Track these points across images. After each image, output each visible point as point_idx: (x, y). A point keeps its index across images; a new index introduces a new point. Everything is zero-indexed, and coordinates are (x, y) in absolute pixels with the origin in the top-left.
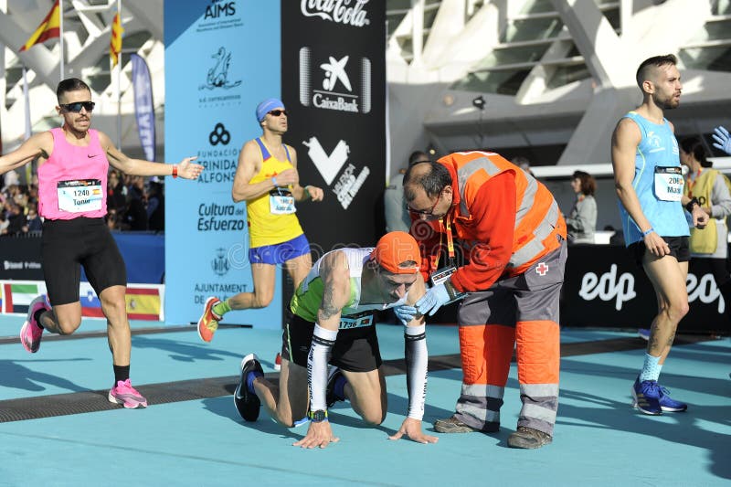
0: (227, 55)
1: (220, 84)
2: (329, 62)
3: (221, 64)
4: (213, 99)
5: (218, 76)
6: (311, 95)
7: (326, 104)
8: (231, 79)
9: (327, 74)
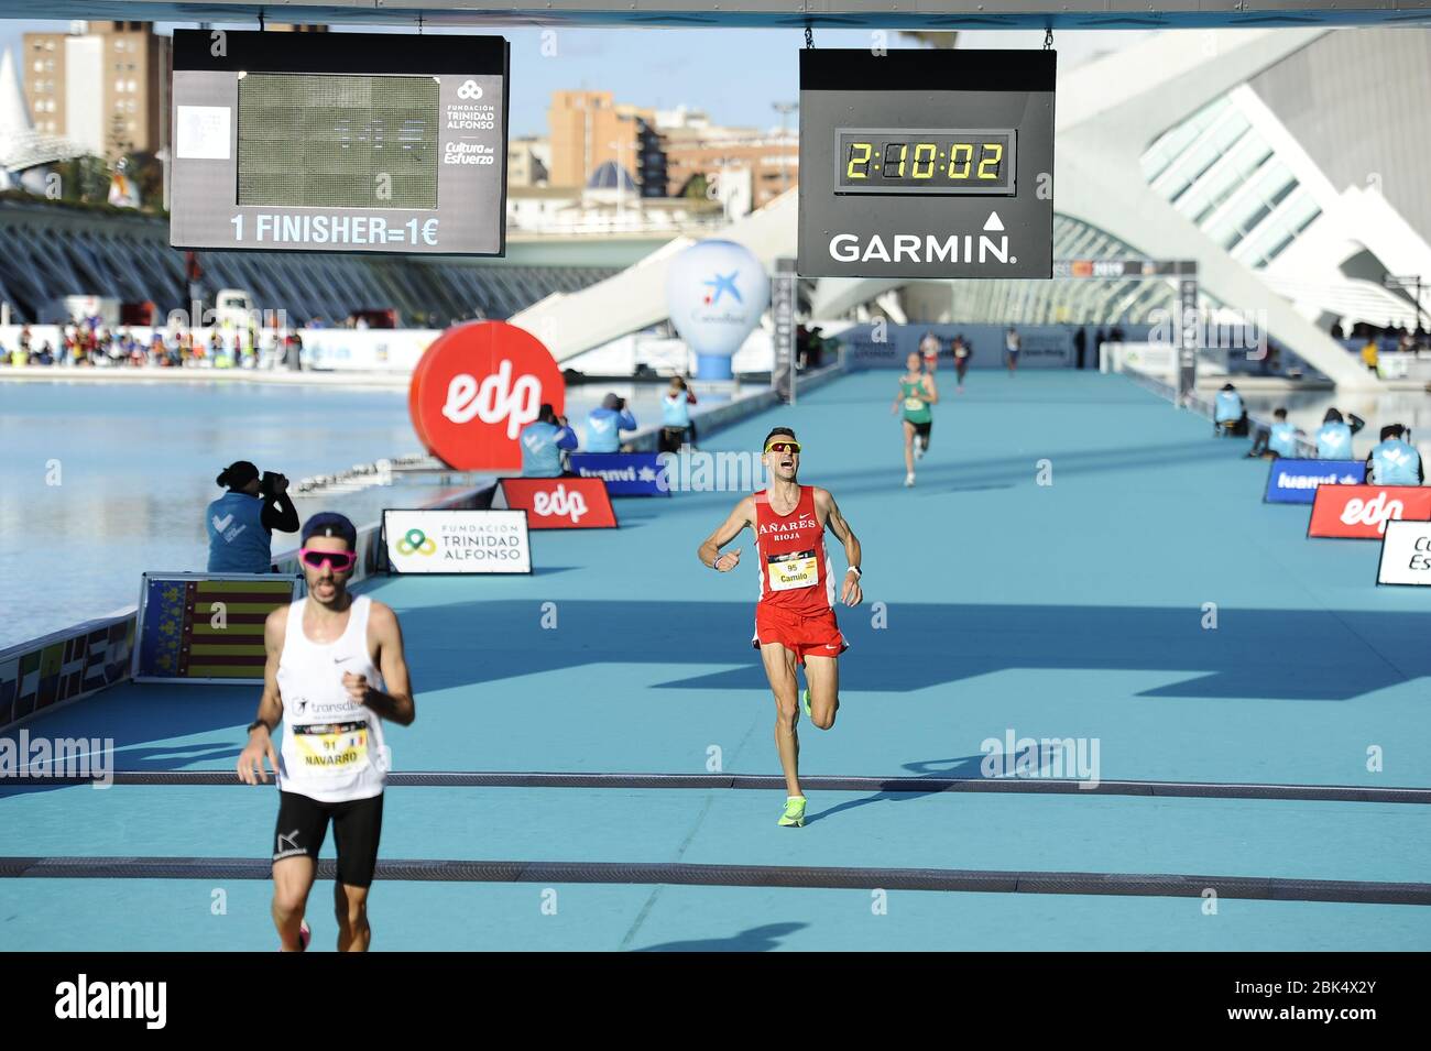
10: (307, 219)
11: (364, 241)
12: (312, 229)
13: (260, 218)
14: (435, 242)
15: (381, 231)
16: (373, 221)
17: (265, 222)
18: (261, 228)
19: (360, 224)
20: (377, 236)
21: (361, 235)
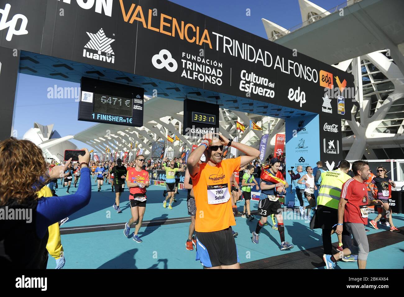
0: (303, 140)
1: (302, 147)
2: (330, 142)
3: (302, 143)
4: (300, 151)
5: (301, 145)
6: (326, 150)
7: (330, 152)
8: (305, 146)
9: (330, 145)
10: (107, 116)
11: (118, 121)
12: (108, 118)
13: (98, 115)
14: (132, 123)
15: (122, 120)
16: (120, 117)
17: (99, 116)
18: (98, 117)
19: (118, 118)
20: (121, 120)
21: (118, 120)
